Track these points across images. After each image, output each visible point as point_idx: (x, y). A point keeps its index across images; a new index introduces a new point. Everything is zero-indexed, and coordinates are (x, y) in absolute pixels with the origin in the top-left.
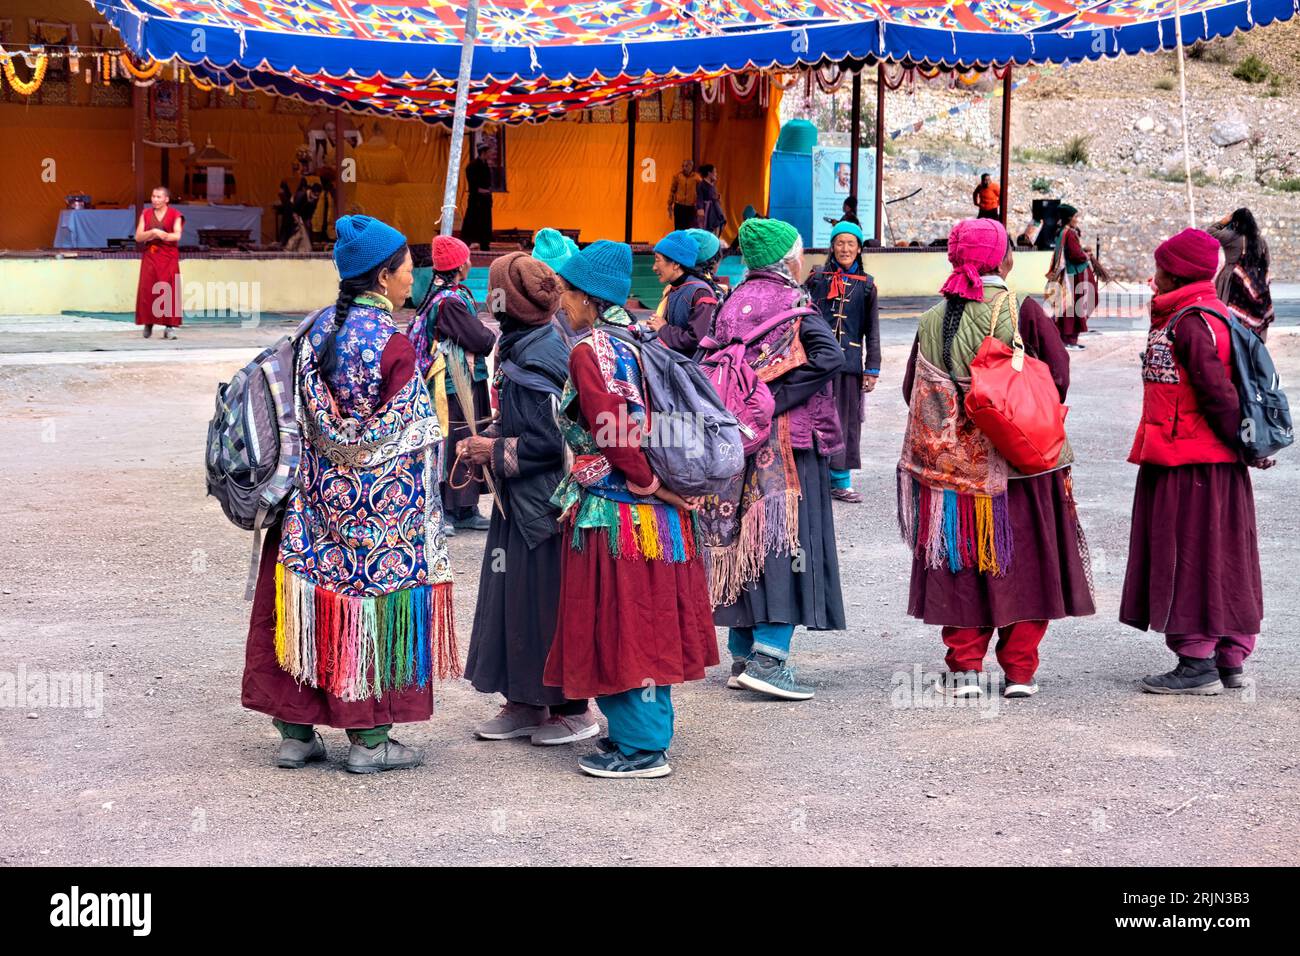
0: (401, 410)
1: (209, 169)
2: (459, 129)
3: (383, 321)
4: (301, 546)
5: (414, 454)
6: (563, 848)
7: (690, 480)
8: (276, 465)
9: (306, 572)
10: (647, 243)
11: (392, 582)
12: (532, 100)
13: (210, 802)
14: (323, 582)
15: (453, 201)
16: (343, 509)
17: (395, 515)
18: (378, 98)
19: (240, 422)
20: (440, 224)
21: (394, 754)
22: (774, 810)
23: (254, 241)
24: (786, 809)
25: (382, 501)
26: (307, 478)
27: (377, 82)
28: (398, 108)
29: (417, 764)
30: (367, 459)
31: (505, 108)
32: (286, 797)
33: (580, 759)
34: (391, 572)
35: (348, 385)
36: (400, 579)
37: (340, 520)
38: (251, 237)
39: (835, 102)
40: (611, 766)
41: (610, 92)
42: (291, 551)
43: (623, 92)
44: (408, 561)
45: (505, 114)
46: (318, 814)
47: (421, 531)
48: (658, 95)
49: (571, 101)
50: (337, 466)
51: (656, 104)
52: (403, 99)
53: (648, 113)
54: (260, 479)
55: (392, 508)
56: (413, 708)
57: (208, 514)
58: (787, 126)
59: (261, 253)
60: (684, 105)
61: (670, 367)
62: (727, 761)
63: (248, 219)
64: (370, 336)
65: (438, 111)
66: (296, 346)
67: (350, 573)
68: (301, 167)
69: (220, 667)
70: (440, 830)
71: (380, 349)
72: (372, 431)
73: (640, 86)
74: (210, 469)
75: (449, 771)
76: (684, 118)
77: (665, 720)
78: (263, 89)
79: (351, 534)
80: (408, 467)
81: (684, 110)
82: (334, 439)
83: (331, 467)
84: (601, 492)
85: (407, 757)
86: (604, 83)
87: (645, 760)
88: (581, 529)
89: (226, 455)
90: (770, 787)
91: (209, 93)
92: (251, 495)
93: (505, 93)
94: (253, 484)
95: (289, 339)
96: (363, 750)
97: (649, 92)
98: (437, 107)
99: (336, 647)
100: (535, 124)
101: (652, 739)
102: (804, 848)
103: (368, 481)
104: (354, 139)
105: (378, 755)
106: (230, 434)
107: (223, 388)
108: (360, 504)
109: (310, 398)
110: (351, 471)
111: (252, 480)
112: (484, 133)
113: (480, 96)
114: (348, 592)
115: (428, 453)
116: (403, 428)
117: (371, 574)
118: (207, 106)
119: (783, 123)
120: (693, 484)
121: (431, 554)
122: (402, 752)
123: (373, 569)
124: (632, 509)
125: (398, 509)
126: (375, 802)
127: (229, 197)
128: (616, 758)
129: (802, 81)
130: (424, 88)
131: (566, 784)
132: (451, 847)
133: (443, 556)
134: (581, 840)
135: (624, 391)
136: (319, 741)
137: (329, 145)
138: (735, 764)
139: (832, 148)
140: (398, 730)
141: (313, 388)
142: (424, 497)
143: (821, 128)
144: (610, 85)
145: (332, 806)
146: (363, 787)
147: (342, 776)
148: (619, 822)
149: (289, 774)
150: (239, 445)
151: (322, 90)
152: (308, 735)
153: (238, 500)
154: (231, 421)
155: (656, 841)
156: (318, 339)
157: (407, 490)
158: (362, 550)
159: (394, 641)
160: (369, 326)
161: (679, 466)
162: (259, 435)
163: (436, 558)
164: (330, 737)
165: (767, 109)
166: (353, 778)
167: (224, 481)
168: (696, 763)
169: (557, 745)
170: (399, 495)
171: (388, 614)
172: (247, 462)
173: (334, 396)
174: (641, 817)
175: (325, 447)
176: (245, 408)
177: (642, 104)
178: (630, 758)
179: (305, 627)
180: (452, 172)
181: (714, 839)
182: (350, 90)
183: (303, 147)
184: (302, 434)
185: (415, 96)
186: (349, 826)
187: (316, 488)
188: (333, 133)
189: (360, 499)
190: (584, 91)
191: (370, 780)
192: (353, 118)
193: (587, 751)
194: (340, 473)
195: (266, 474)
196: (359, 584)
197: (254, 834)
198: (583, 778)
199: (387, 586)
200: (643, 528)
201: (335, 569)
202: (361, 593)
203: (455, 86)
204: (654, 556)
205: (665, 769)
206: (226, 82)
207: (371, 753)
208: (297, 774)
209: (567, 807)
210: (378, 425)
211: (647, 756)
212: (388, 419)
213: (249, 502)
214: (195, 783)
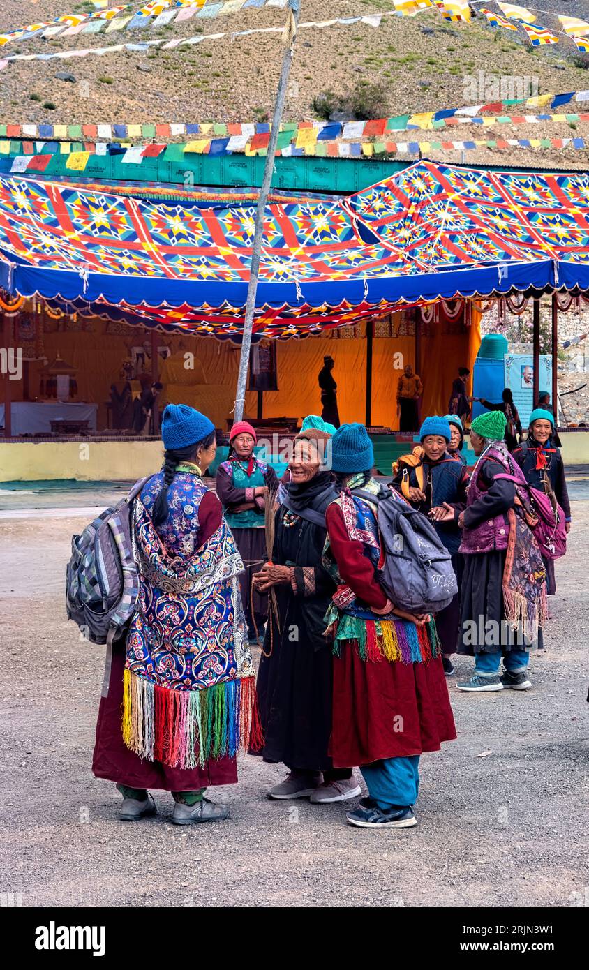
0: (214, 550)
1: (58, 376)
2: (247, 343)
3: (197, 483)
4: (142, 655)
5: (225, 582)
6: (337, 882)
7: (412, 604)
8: (121, 596)
9: (147, 675)
10: (382, 427)
11: (211, 678)
12: (297, 323)
13: (71, 847)
14: (160, 681)
15: (243, 396)
16: (174, 626)
17: (213, 628)
18: (183, 322)
19: (93, 564)
20: (233, 413)
21: (207, 810)
22: (497, 853)
23: (91, 429)
24: (506, 852)
25: (203, 618)
26: (144, 604)
27: (184, 310)
28: (199, 329)
29: (224, 818)
30: (191, 588)
31: (277, 329)
32: (128, 843)
33: (348, 813)
34: (211, 671)
35: (174, 532)
36: (217, 676)
37: (172, 634)
38: (89, 426)
39: (520, 321)
40: (371, 819)
41: (355, 315)
42: (136, 659)
43: (365, 315)
44: (222, 662)
45: (278, 333)
46: (150, 856)
47: (231, 639)
48: (389, 318)
49: (326, 323)
50: (168, 594)
51: (386, 324)
52: (202, 323)
53: (381, 331)
54: (109, 607)
55: (210, 623)
56: (226, 774)
57: (62, 630)
58: (485, 339)
59: (97, 437)
60: (408, 324)
61: (397, 518)
62: (459, 815)
63: (87, 413)
64: (189, 495)
65: (228, 331)
66: (131, 505)
67: (181, 673)
68: (126, 374)
69: (74, 745)
70: (244, 868)
71: (197, 504)
72: (195, 566)
73: (377, 311)
74: (71, 600)
75: (249, 823)
76: (408, 334)
77: (412, 783)
78: (99, 316)
79: (181, 644)
80: (220, 592)
81: (408, 329)
82: (166, 574)
83: (162, 594)
84: (352, 613)
85: (218, 812)
86: (351, 309)
87: (397, 814)
88: (339, 640)
89: (83, 590)
90: (493, 835)
91: (58, 320)
92: (104, 618)
93: (278, 318)
94: (104, 610)
95: (126, 501)
96: (184, 806)
97: (383, 316)
98: (228, 328)
99: (171, 730)
100: (299, 339)
101: (402, 796)
102: (520, 882)
103: (193, 603)
104: (165, 353)
105: (196, 811)
106: (86, 574)
107: (77, 538)
108: (187, 622)
109: (145, 544)
110: (179, 597)
111: (104, 607)
112: (260, 347)
113: (260, 320)
114: (179, 688)
115: (235, 581)
116: (216, 563)
117: (197, 674)
118: (57, 330)
119: (482, 337)
120: (414, 606)
121: (239, 656)
122: (213, 808)
123: (198, 669)
124: (376, 624)
125: (215, 623)
126: (194, 847)
127: (72, 397)
128: (375, 813)
129: (496, 306)
130: (218, 314)
131: (335, 832)
132: (253, 881)
133: (247, 656)
134: (351, 876)
135: (364, 538)
136: (151, 800)
137: (146, 357)
138: (465, 817)
139: (518, 355)
140: (211, 792)
141: (146, 536)
142: (233, 613)
143: (509, 340)
144: (355, 310)
145: (162, 850)
146: (184, 835)
147: (168, 827)
148: (380, 861)
149: (129, 825)
150: (93, 582)
151: (143, 316)
152: (142, 796)
153: (94, 623)
154: (87, 564)
155: (408, 876)
156: (148, 500)
157: (220, 609)
158: (189, 656)
159: (213, 722)
160: (187, 488)
161: (403, 593)
162: (108, 573)
163: (243, 658)
164: (159, 797)
165: (470, 327)
166: (177, 829)
167: (82, 609)
168: (435, 817)
169: (329, 803)
170: (214, 613)
171: (209, 703)
172: (100, 594)
173: (163, 541)
174: (396, 858)
175: (158, 580)
176: (97, 553)
177: (377, 325)
178: (386, 812)
179: (146, 716)
180: (242, 375)
181: (452, 875)
182: (164, 316)
183: (128, 359)
184: (139, 572)
185: (211, 320)
186: (176, 864)
187: (151, 611)
188: (149, 349)
189: (187, 617)
190: (336, 315)
191: (190, 830)
192: (164, 337)
193: (352, 807)
194: (170, 599)
195: (114, 603)
196: (187, 682)
197: (104, 871)
198: (350, 828)
199: (208, 681)
200: (386, 638)
201: (168, 671)
202: (189, 688)
203: (241, 312)
204: (394, 658)
205: (413, 821)
206: (72, 311)
207: (191, 809)
208: (135, 825)
209: (339, 850)
210: (198, 561)
211: (398, 811)
212: (205, 556)
213: (103, 624)
214: (59, 832)
